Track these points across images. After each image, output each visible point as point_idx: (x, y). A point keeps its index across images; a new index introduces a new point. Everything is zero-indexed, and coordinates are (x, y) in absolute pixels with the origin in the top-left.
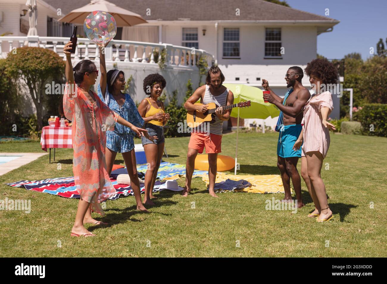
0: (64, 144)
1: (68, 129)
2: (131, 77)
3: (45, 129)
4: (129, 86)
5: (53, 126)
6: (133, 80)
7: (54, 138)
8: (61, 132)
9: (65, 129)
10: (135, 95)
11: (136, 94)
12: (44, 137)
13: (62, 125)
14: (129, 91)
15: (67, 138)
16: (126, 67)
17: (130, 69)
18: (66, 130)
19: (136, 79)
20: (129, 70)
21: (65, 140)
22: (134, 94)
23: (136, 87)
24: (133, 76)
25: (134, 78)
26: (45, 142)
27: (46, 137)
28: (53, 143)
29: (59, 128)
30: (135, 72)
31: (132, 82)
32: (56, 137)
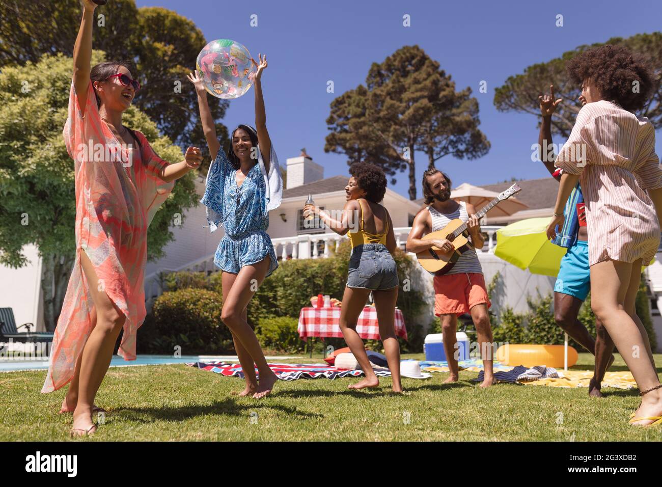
0: (328, 331)
1: (332, 310)
2: (498, 273)
3: (304, 310)
4: (495, 284)
5: (315, 306)
6: (501, 277)
7: (315, 323)
8: (323, 314)
9: (328, 310)
10: (505, 297)
11: (506, 295)
12: (302, 321)
13: (326, 305)
14: (497, 291)
15: (332, 324)
16: (490, 259)
17: (496, 263)
18: (330, 312)
19: (506, 277)
20: (494, 264)
21: (330, 325)
22: (503, 296)
23: (506, 287)
24: (500, 271)
25: (502, 274)
26: (305, 328)
27: (305, 322)
28: (313, 330)
29: (322, 308)
30: (504, 266)
31: (499, 280)
32: (318, 321)
